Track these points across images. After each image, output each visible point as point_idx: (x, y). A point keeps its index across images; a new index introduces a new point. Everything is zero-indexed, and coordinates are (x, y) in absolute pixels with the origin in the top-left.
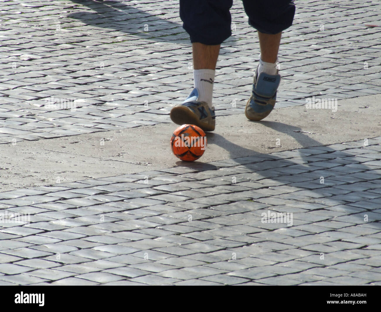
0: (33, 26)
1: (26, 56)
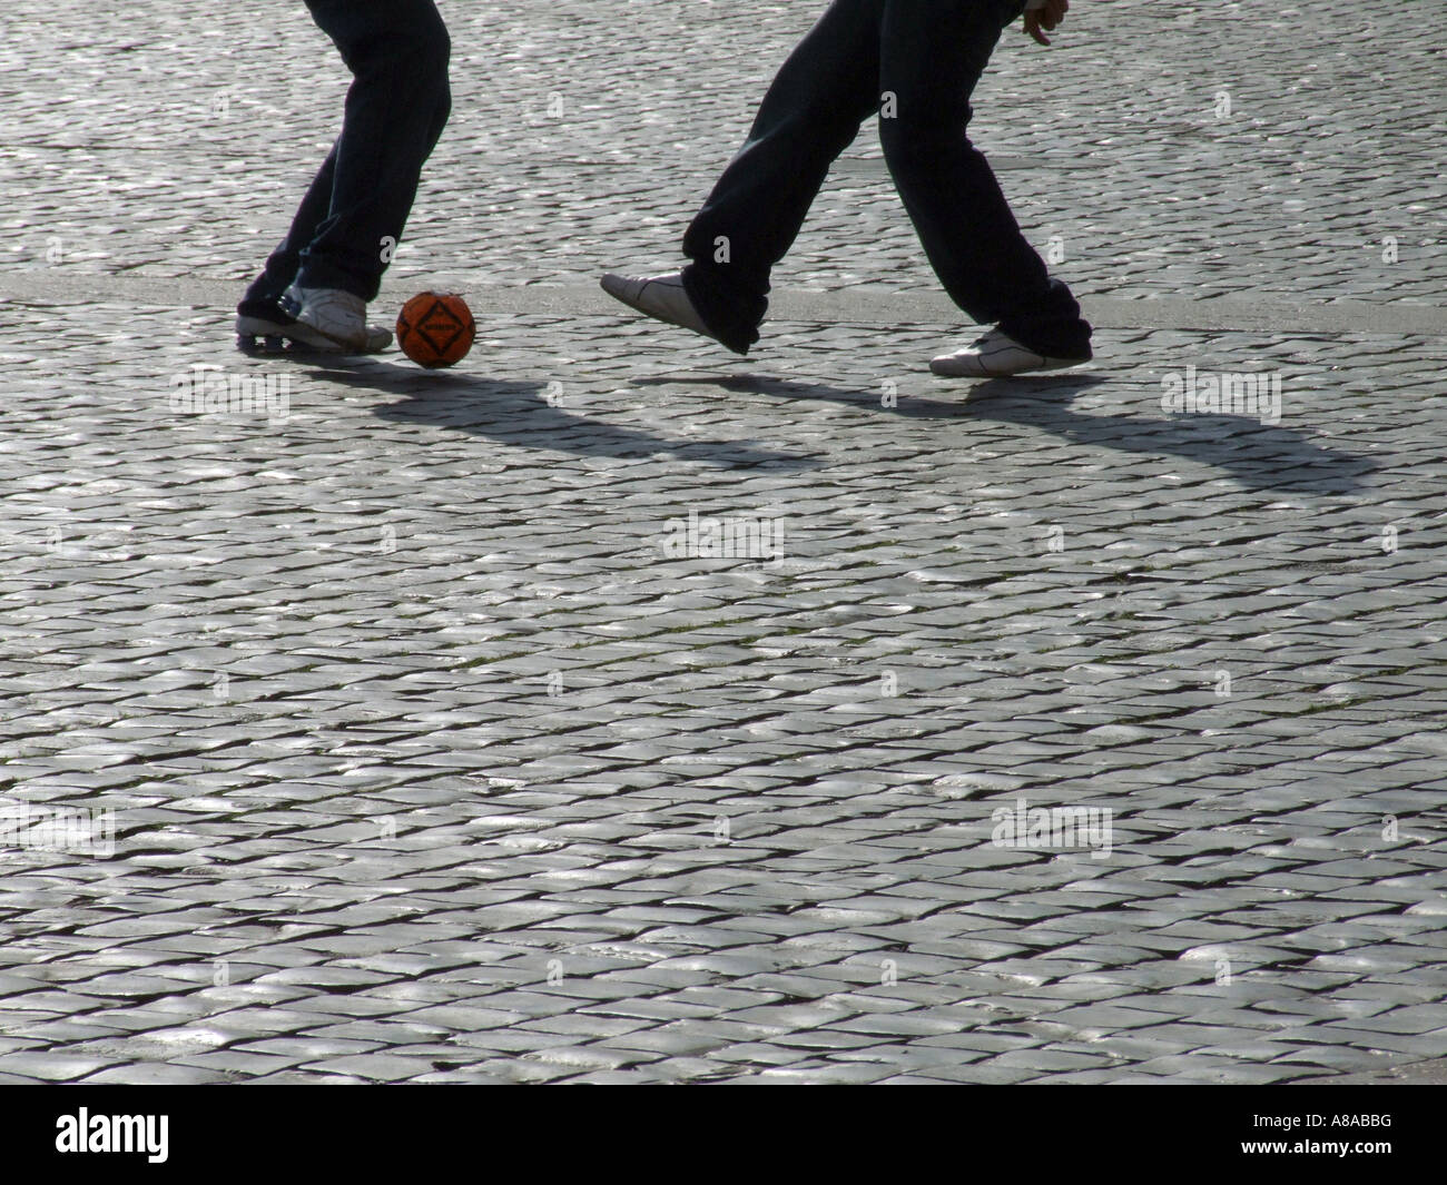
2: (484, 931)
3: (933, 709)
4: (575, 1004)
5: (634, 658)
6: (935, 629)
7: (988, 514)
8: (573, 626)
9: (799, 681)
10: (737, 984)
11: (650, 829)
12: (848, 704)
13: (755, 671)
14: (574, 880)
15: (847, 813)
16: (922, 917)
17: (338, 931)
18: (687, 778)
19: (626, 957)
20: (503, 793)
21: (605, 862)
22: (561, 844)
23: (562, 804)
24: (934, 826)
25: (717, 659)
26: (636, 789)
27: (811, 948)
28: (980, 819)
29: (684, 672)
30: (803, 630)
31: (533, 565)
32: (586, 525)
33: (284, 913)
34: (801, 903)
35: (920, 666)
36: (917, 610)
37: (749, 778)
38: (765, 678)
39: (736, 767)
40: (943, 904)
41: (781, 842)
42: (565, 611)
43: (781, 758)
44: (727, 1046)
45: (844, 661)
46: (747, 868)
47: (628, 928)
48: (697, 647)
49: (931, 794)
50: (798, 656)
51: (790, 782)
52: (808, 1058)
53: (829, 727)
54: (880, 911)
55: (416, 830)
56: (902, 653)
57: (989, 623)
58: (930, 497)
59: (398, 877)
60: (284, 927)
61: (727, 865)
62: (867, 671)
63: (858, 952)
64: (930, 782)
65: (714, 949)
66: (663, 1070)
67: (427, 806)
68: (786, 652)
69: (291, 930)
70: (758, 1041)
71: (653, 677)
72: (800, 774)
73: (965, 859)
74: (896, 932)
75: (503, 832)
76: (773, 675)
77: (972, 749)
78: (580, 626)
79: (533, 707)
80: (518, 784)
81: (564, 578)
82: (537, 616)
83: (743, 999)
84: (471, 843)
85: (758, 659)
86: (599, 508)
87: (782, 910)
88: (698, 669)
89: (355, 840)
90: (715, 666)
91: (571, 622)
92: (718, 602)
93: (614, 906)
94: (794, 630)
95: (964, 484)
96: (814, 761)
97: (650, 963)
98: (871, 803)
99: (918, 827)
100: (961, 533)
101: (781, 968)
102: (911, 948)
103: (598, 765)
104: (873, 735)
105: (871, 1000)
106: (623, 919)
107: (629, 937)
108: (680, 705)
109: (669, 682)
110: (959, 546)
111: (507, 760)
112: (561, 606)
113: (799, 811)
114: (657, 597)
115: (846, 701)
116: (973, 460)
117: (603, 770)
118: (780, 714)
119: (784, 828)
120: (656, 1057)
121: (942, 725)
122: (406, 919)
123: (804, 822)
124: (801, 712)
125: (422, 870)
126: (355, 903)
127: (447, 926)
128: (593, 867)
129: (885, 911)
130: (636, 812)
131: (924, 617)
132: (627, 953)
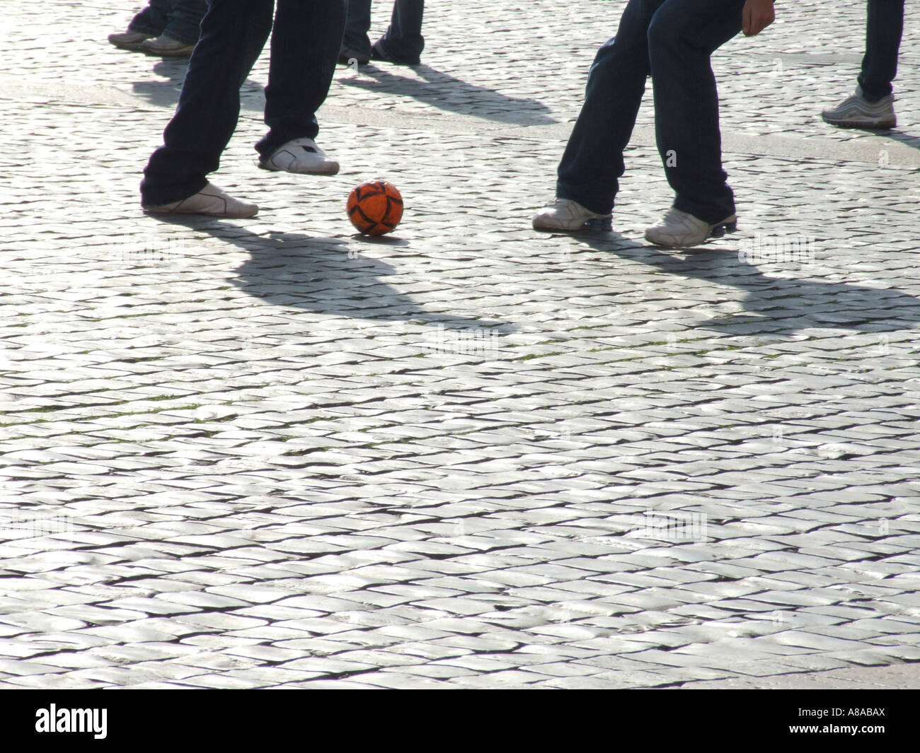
0: (845, 371)
1: (832, 447)
2: (529, 525)
3: (819, 402)
4: (586, 574)
5: (630, 360)
6: (822, 351)
7: (858, 281)
8: (591, 338)
9: (733, 380)
10: (688, 567)
11: (637, 467)
12: (765, 394)
13: (706, 371)
14: (586, 497)
15: (761, 464)
16: (808, 532)
17: (437, 520)
18: (660, 436)
19: (619, 546)
20: (544, 440)
21: (607, 486)
22: (579, 473)
23: (581, 449)
24: (818, 475)
25: (681, 363)
26: (628, 441)
27: (737, 547)
28: (847, 472)
29: (661, 370)
30: (738, 347)
31: (567, 298)
32: (602, 274)
33: (403, 507)
34: (731, 519)
35: (811, 374)
36: (810, 339)
37: (701, 439)
38: (711, 377)
39: (692, 431)
40: (821, 524)
41: (719, 479)
42: (586, 328)
43: (721, 427)
44: (681, 605)
45: (763, 369)
46: (697, 495)
47: (621, 528)
48: (670, 355)
49: (816, 455)
50: (733, 364)
51: (726, 442)
52: (733, 616)
53: (752, 409)
54: (782, 526)
55: (488, 460)
56: (800, 365)
57: (857, 349)
58: (822, 269)
59: (476, 488)
60: (403, 516)
61: (685, 492)
62: (777, 375)
63: (767, 551)
64: (816, 447)
65: (675, 544)
66: (639, 618)
67: (495, 445)
68: (726, 361)
69: (406, 518)
70: (701, 603)
71: (641, 372)
72: (734, 438)
73: (837, 496)
74: (791, 540)
75: (542, 464)
76: (717, 375)
77: (843, 428)
78: (595, 337)
79: (564, 387)
80: (553, 435)
81: (586, 307)
82: (568, 330)
83: (693, 577)
84: (523, 470)
85: (708, 364)
86: (610, 264)
87: (719, 522)
88: (670, 369)
89: (449, 463)
90: (680, 367)
91: (590, 335)
92: (684, 328)
93: (612, 514)
94: (732, 347)
95: (843, 262)
96: (742, 430)
97: (634, 551)
98: (778, 458)
99: (807, 475)
100: (841, 292)
101: (717, 558)
102: (800, 551)
103: (604, 425)
104: (780, 416)
105: (774, 582)
106: (617, 523)
107: (621, 534)
108: (657, 390)
109: (651, 376)
110: (839, 300)
111: (547, 419)
112: (584, 325)
113: (731, 461)
114: (645, 322)
115: (763, 393)
116: (850, 246)
117: (608, 428)
118: (721, 399)
119: (722, 471)
120: (636, 610)
121: (824, 412)
122: (480, 515)
123: (734, 468)
124: (734, 400)
125: (491, 485)
126: (448, 503)
127: (506, 520)
128: (600, 489)
129: (785, 527)
130: (627, 456)
131: (815, 343)
132: (619, 543)
